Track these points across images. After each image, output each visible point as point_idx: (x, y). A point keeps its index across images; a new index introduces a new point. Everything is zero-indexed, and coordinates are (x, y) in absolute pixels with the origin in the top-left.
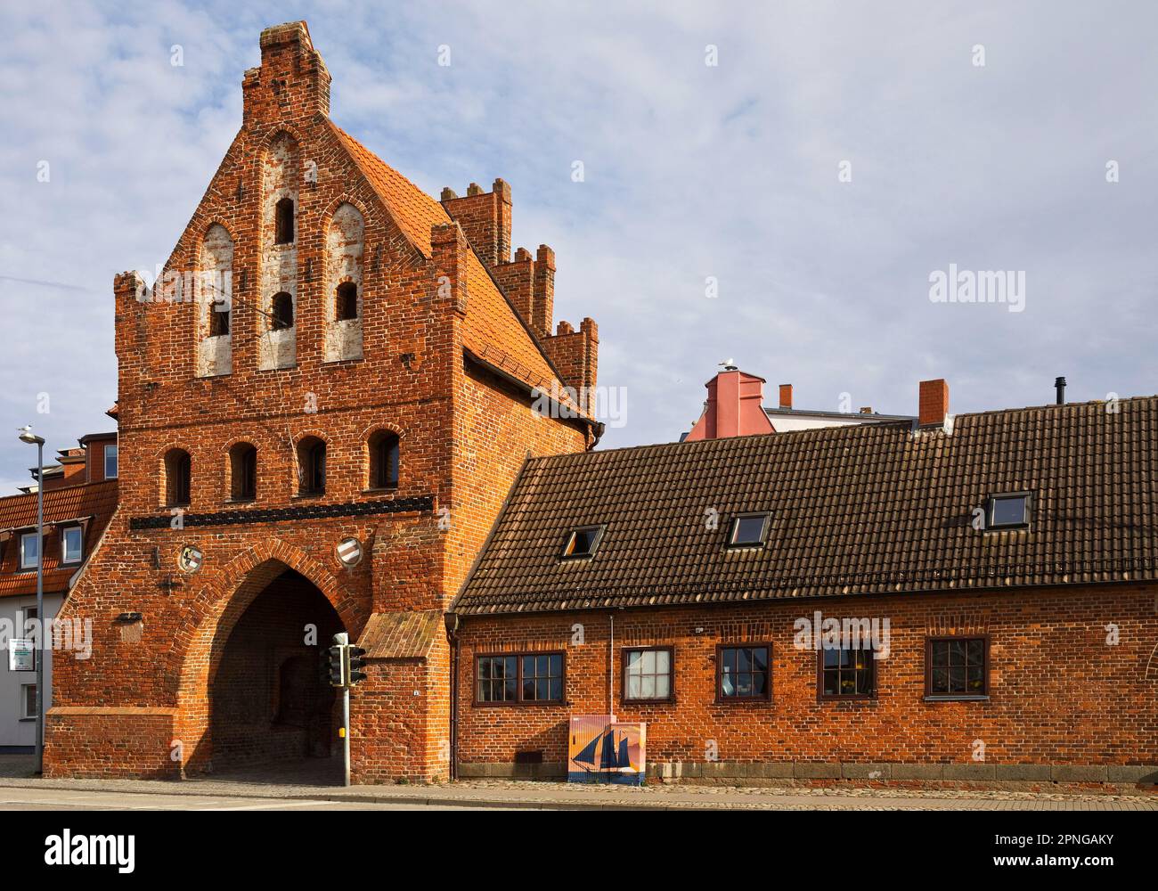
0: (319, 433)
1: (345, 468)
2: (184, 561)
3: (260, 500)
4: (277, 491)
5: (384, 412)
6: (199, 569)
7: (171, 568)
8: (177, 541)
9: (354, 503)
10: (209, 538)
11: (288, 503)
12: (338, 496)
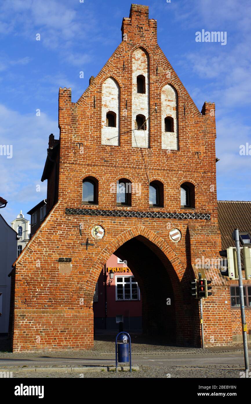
0: (161, 180)
1: (173, 197)
2: (95, 232)
3: (133, 207)
4: (142, 203)
5: (188, 174)
6: (103, 238)
7: (88, 236)
8: (92, 222)
9: (177, 213)
10: (108, 222)
11: (147, 209)
12: (170, 209)
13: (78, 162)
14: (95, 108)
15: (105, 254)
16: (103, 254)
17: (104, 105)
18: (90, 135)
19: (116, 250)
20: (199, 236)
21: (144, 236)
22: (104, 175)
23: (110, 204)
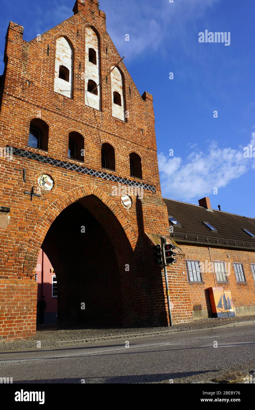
0: (112, 144)
1: (123, 163)
3: (86, 163)
4: (94, 162)
5: (135, 146)
6: (52, 189)
7: (34, 184)
8: (39, 169)
9: (128, 179)
10: (58, 173)
11: (100, 169)
12: (121, 174)
13: (26, 100)
14: (48, 55)
15: (54, 209)
16: (52, 209)
17: (58, 58)
18: (42, 78)
19: (67, 206)
20: (149, 204)
21: (97, 196)
22: (56, 123)
23: (61, 154)
